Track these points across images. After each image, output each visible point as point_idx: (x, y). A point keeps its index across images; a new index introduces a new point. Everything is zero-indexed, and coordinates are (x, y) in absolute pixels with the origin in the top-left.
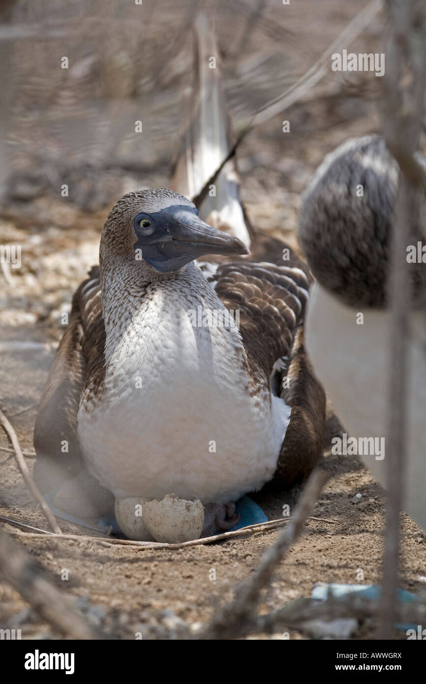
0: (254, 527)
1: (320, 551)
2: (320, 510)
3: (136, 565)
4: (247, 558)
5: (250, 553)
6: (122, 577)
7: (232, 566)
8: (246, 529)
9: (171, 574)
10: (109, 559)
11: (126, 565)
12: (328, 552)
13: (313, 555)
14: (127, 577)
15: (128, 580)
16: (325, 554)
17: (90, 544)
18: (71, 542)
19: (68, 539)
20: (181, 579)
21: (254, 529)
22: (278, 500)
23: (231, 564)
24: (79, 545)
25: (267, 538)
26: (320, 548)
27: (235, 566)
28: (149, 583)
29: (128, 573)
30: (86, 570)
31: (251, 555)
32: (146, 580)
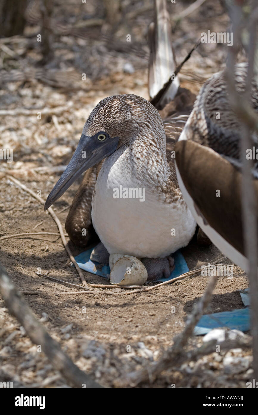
0: (189, 273)
1: (225, 287)
2: (225, 258)
3: (124, 308)
4: (185, 297)
5: (186, 294)
6: (117, 317)
7: (177, 304)
8: (185, 274)
9: (143, 313)
10: (110, 306)
11: (119, 308)
12: (229, 288)
13: (221, 290)
14: (119, 317)
15: (120, 319)
16: (228, 289)
17: (100, 295)
18: (90, 295)
19: (88, 293)
20: (149, 316)
21: (189, 274)
22: (202, 252)
23: (176, 303)
24: (94, 296)
25: (196, 279)
26: (225, 286)
27: (178, 304)
28: (131, 321)
29: (120, 315)
30: (97, 315)
31: (187, 296)
32: (130, 320)
